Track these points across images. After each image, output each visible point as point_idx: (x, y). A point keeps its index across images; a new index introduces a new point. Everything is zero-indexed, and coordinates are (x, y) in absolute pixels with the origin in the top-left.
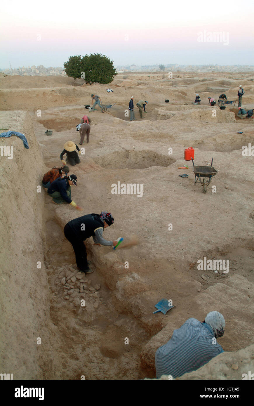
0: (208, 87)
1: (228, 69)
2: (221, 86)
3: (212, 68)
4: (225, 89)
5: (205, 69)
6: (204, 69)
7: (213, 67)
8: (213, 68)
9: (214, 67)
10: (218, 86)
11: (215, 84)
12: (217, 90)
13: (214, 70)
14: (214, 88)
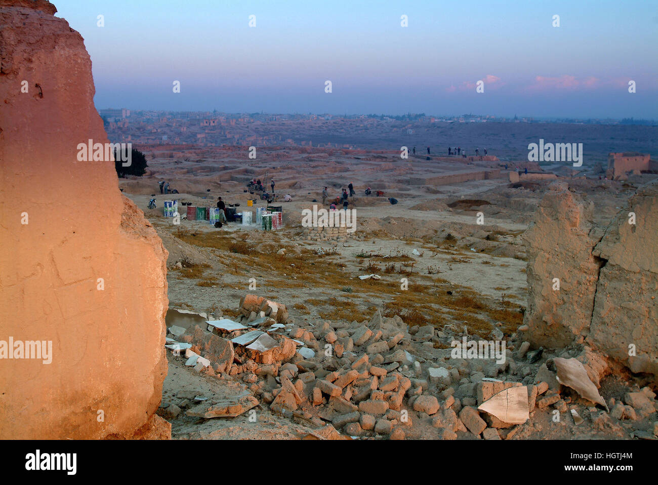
0: (232, 175)
1: (243, 125)
2: (245, 175)
3: (210, 123)
4: (250, 177)
5: (195, 125)
6: (192, 125)
7: (212, 122)
8: (212, 124)
9: (214, 122)
10: (242, 174)
11: (239, 172)
12: (241, 178)
13: (213, 126)
14: (239, 176)
